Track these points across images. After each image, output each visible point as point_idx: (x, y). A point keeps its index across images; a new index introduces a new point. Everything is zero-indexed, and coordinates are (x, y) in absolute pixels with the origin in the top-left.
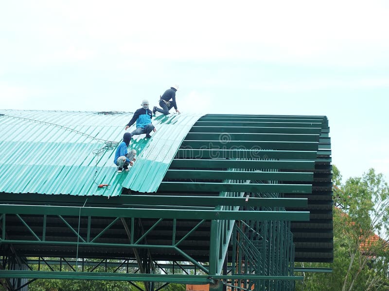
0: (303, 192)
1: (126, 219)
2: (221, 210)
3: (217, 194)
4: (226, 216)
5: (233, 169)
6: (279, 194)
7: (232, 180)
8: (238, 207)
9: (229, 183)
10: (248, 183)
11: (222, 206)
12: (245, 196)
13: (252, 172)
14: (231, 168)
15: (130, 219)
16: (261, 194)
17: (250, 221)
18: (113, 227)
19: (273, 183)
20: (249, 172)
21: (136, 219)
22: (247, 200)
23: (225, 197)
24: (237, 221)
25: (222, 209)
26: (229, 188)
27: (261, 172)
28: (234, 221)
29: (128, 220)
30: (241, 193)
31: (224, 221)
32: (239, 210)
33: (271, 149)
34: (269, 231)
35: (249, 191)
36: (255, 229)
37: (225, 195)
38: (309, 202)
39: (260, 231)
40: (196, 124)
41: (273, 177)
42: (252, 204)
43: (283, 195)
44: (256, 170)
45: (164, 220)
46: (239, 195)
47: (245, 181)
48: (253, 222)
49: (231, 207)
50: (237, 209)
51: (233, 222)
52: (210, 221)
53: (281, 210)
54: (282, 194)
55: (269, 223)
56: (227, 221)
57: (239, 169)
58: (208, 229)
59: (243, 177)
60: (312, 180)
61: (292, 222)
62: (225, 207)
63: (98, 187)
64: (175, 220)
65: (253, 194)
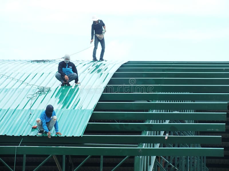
0: (217, 130)
1: (57, 156)
2: (143, 148)
3: (140, 133)
4: (148, 153)
5: (154, 110)
6: (195, 132)
7: (153, 121)
8: (158, 145)
9: (151, 123)
10: (167, 122)
11: (144, 144)
12: (165, 134)
13: (171, 113)
14: (153, 109)
15: (62, 156)
16: (178, 133)
17: (169, 157)
19: (190, 123)
20: (168, 113)
21: (67, 156)
22: (166, 138)
23: (147, 136)
24: (157, 157)
25: (144, 146)
26: (150, 128)
27: (179, 113)
28: (155, 156)
29: (60, 157)
30: (161, 132)
31: (146, 157)
32: (160, 147)
33: (188, 92)
34: (186, 166)
35: (168, 130)
36: (174, 164)
37: (147, 134)
38: (223, 139)
39: (178, 166)
40: (118, 70)
41: (189, 118)
42: (171, 142)
43: (199, 133)
44: (174, 111)
45: (92, 157)
46: (159, 134)
47: (165, 121)
48: (172, 158)
49: (152, 144)
50: (157, 146)
51: (154, 158)
52: (133, 157)
53: (197, 147)
54: (197, 132)
55: (186, 159)
56: (149, 157)
57: (159, 110)
58: (132, 165)
59: (162, 118)
60: (225, 119)
61: (208, 158)
62: (147, 144)
63: (33, 128)
64: (102, 157)
65: (172, 133)
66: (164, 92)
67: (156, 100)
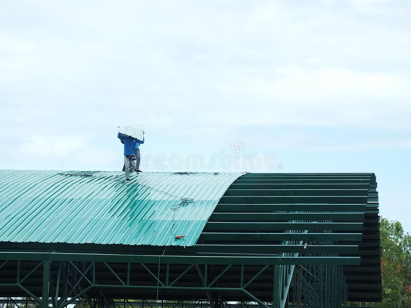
0: (354, 240)
1: (199, 265)
2: (283, 257)
3: (280, 243)
4: (288, 262)
5: (294, 221)
6: (333, 242)
7: (293, 231)
8: (297, 254)
9: (290, 233)
10: (306, 232)
11: (284, 253)
12: (303, 244)
13: (310, 223)
14: (292, 220)
15: (204, 265)
16: (317, 242)
17: (308, 266)
18: (189, 272)
19: (328, 233)
20: (307, 223)
21: (209, 266)
22: (305, 248)
23: (286, 245)
24: (296, 266)
25: (284, 256)
26: (289, 238)
27: (317, 223)
28: (294, 266)
29: (202, 267)
30: (300, 242)
31: (285, 266)
32: (299, 256)
33: (326, 203)
34: (324, 274)
35: (306, 239)
36: (312, 273)
37: (287, 244)
38: (360, 248)
39: (316, 274)
42: (310, 251)
44: (313, 221)
45: (233, 266)
46: (298, 244)
47: (304, 231)
48: (310, 266)
49: (291, 254)
50: (296, 256)
51: (293, 267)
52: (273, 266)
53: (335, 256)
54: (335, 241)
55: (325, 267)
56: (288, 266)
57: (298, 221)
58: (272, 273)
59: (301, 228)
60: (362, 229)
61: (344, 266)
62: (286, 253)
63: (176, 238)
64: (243, 266)
65: (310, 242)
66: (303, 203)
67: (295, 211)
